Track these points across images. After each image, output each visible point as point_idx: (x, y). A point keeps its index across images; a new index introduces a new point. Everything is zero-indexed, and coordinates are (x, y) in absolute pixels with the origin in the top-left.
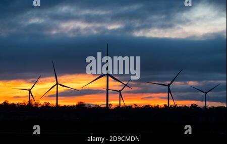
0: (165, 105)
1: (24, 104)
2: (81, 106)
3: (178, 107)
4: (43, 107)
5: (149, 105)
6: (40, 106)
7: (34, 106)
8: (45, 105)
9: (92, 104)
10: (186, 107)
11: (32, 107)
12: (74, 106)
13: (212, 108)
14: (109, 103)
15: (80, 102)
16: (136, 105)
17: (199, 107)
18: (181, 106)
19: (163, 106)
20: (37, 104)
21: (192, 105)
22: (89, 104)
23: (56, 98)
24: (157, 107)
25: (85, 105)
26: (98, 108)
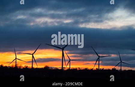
0: (97, 69)
1: (13, 66)
2: (46, 68)
3: (104, 70)
4: (24, 68)
5: (87, 68)
6: (22, 68)
7: (18, 68)
8: (25, 67)
9: (53, 67)
10: (109, 70)
11: (17, 68)
12: (42, 68)
13: (125, 71)
14: (63, 67)
15: (46, 66)
16: (79, 68)
17: (117, 70)
18: (106, 69)
19: (95, 69)
20: (20, 67)
21: (113, 69)
22: (51, 67)
23: (32, 63)
24: (92, 70)
25: (49, 67)
26: (57, 70)
